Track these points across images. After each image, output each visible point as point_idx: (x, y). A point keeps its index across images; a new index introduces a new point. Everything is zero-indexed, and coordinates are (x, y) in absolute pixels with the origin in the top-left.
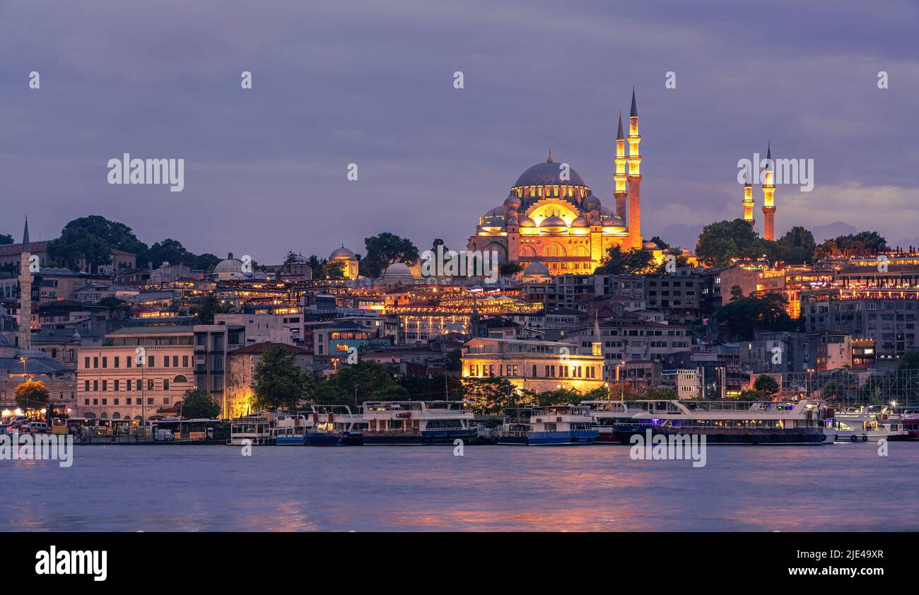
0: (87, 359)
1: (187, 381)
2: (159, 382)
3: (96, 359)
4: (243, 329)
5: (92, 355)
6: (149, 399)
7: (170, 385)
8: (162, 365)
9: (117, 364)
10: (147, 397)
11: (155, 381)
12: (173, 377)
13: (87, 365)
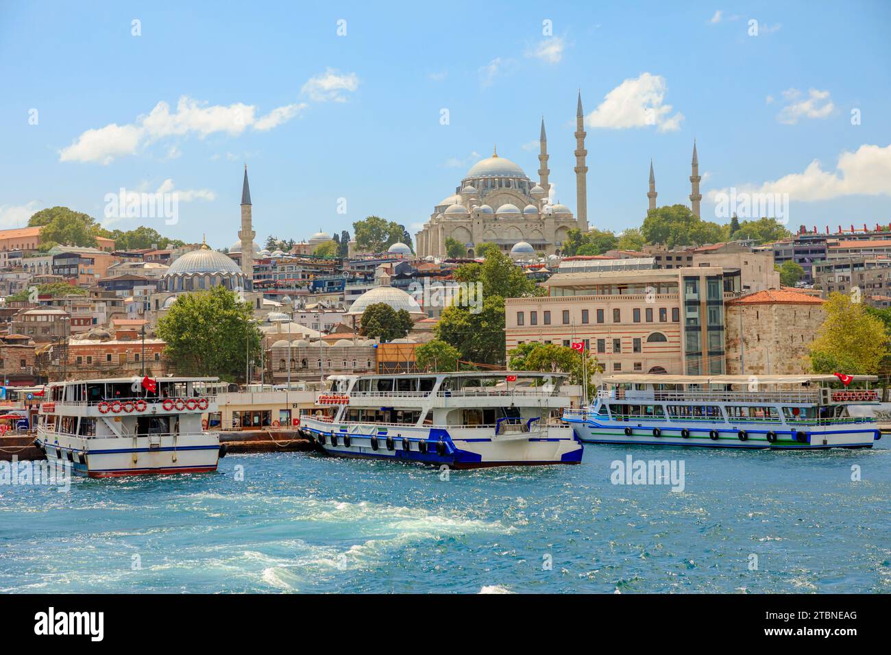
0: (520, 314)
1: (666, 341)
2: (627, 343)
3: (534, 314)
4: (738, 273)
5: (527, 309)
6: (615, 364)
7: (642, 345)
8: (631, 320)
9: (566, 321)
10: (613, 362)
11: (622, 341)
12: (647, 335)
13: (520, 322)
